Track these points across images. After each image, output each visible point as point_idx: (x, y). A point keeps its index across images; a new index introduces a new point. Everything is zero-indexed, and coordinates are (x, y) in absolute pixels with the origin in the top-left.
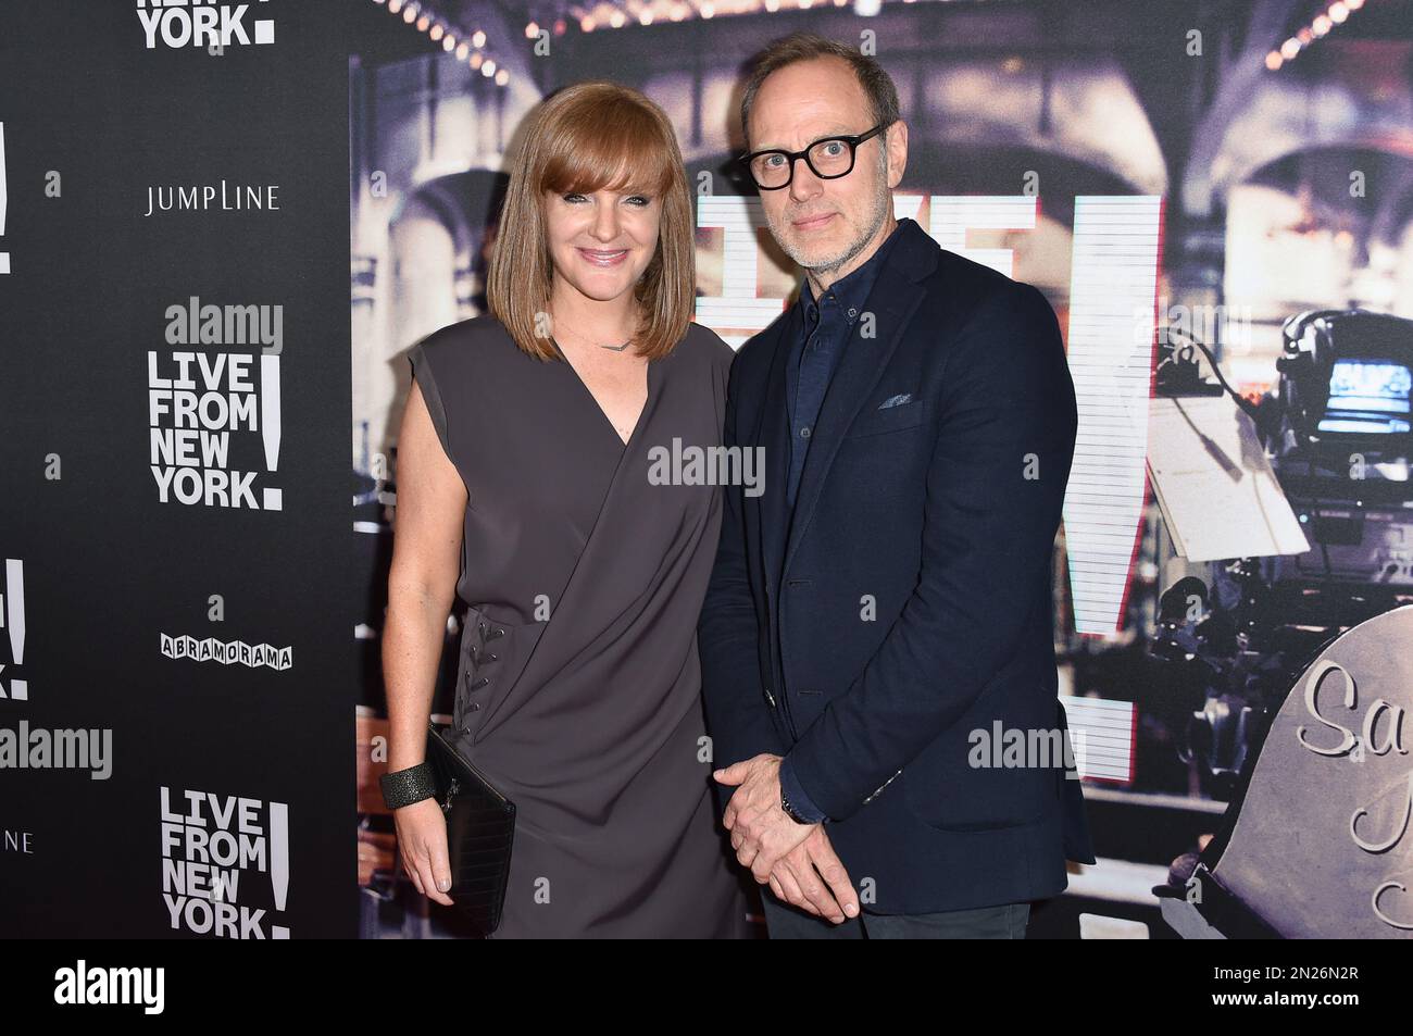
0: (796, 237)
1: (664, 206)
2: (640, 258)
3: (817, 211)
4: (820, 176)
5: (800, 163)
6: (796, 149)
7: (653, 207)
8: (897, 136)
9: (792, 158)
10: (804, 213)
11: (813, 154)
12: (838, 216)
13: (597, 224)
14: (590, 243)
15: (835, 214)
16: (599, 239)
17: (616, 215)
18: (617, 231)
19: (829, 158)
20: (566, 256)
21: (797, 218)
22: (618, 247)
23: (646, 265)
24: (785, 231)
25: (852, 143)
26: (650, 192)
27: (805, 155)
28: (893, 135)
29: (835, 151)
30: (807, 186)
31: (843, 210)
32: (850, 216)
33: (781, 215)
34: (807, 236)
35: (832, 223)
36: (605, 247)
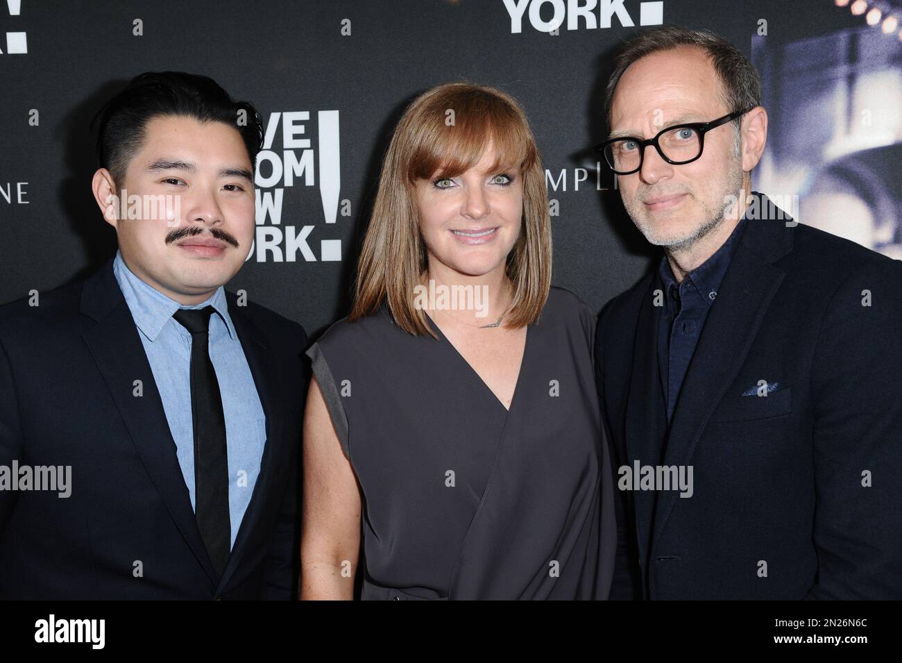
0: (648, 216)
1: (525, 187)
2: (508, 235)
3: (666, 193)
4: (666, 159)
5: (650, 150)
6: (650, 135)
7: (516, 187)
8: (756, 122)
9: (642, 144)
10: (654, 194)
11: (664, 141)
12: (688, 197)
13: (468, 205)
14: (462, 223)
15: (684, 195)
16: (473, 217)
17: (484, 196)
18: (487, 211)
19: (680, 141)
20: (441, 240)
21: (647, 199)
22: (488, 226)
23: (514, 242)
24: (638, 210)
25: (701, 129)
26: (514, 171)
27: (655, 142)
28: (750, 121)
29: (685, 136)
30: (655, 170)
31: (693, 190)
32: (700, 197)
33: (634, 195)
34: (657, 215)
35: (682, 203)
36: (477, 226)
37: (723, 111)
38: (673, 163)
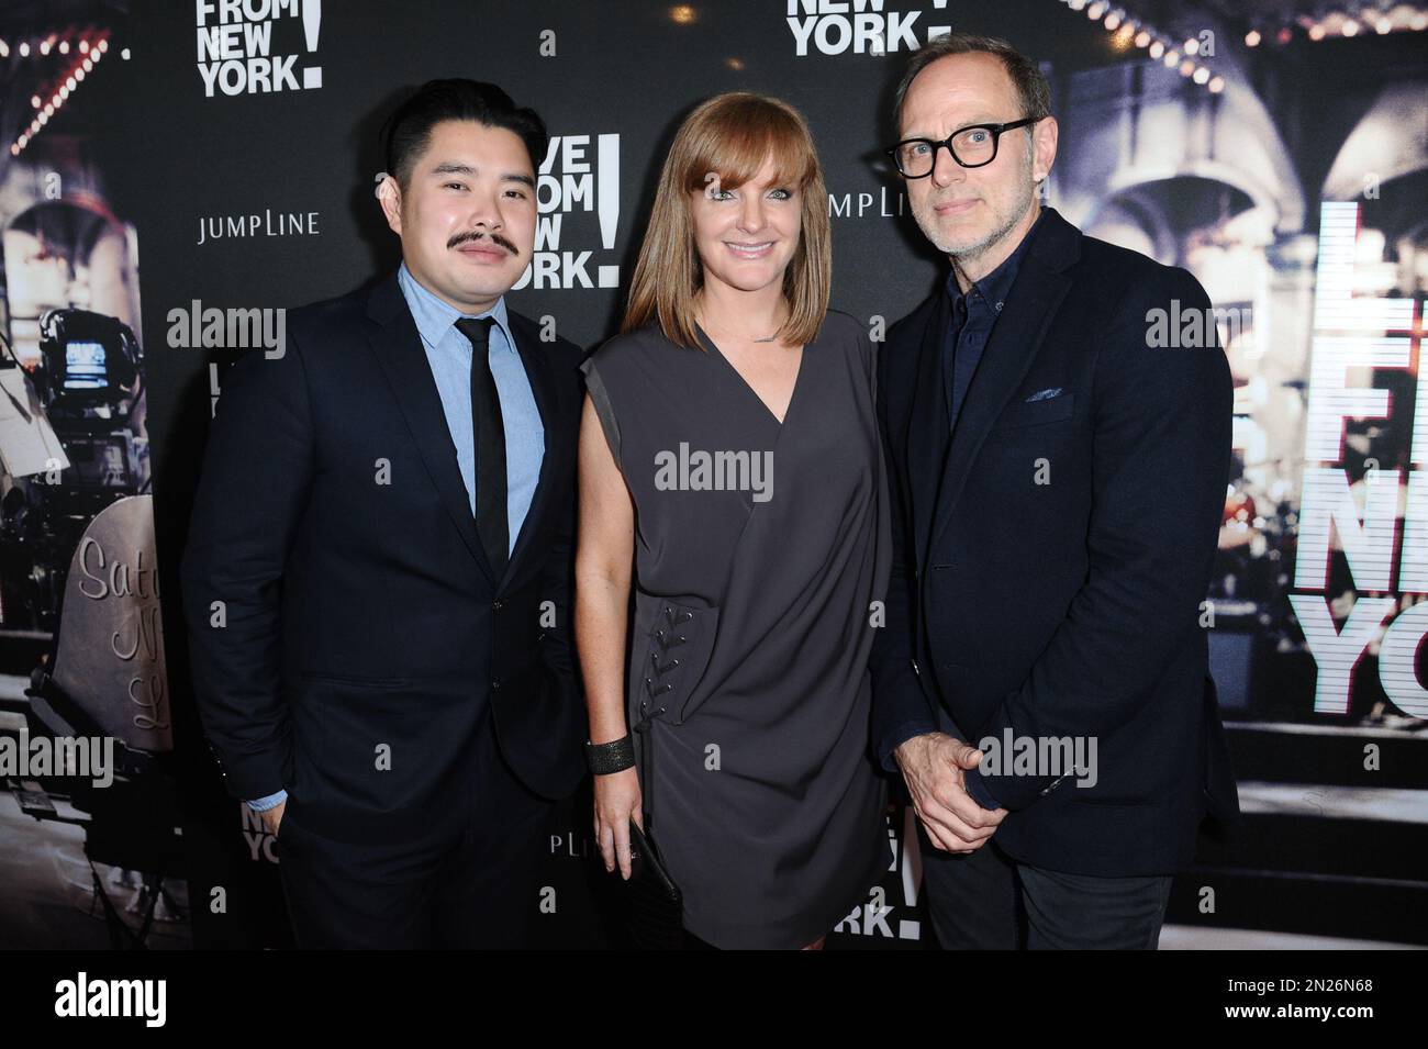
0: (938, 222)
1: (805, 200)
2: (785, 250)
3: (958, 197)
4: (959, 162)
5: (943, 151)
6: (942, 137)
7: (795, 201)
8: (1047, 131)
9: (935, 146)
10: (946, 198)
11: (957, 142)
12: (980, 202)
13: (744, 218)
14: (736, 236)
15: (977, 200)
16: (749, 232)
17: (761, 209)
18: (764, 226)
19: (972, 144)
20: (715, 252)
21: (938, 203)
22: (765, 240)
23: (790, 257)
24: (928, 216)
25: (995, 131)
26: (792, 186)
27: (948, 144)
28: (1042, 130)
29: (980, 138)
30: (948, 172)
31: (985, 195)
32: (992, 202)
33: (924, 202)
34: (947, 220)
35: (973, 209)
36: (751, 240)
37: (1016, 117)
38: (966, 166)
